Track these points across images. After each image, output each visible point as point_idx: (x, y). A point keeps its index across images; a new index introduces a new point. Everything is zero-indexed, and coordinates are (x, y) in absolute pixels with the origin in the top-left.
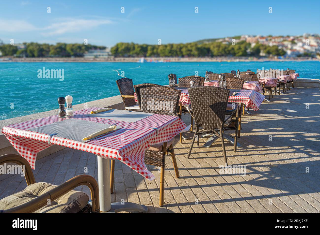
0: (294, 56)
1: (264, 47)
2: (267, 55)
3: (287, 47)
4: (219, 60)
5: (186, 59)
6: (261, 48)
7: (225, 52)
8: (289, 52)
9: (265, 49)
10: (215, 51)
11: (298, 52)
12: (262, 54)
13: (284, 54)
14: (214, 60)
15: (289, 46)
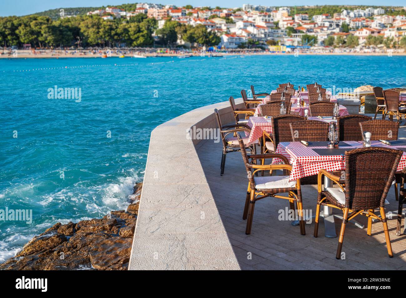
0: (234, 46)
1: (183, 28)
2: (189, 44)
3: (220, 29)
4: (100, 53)
5: (28, 53)
6: (177, 30)
7: (112, 37)
8: (225, 38)
9: (185, 31)
10: (91, 34)
11: (240, 38)
12: (180, 42)
13: (217, 41)
14: (90, 54)
15: (224, 28)
